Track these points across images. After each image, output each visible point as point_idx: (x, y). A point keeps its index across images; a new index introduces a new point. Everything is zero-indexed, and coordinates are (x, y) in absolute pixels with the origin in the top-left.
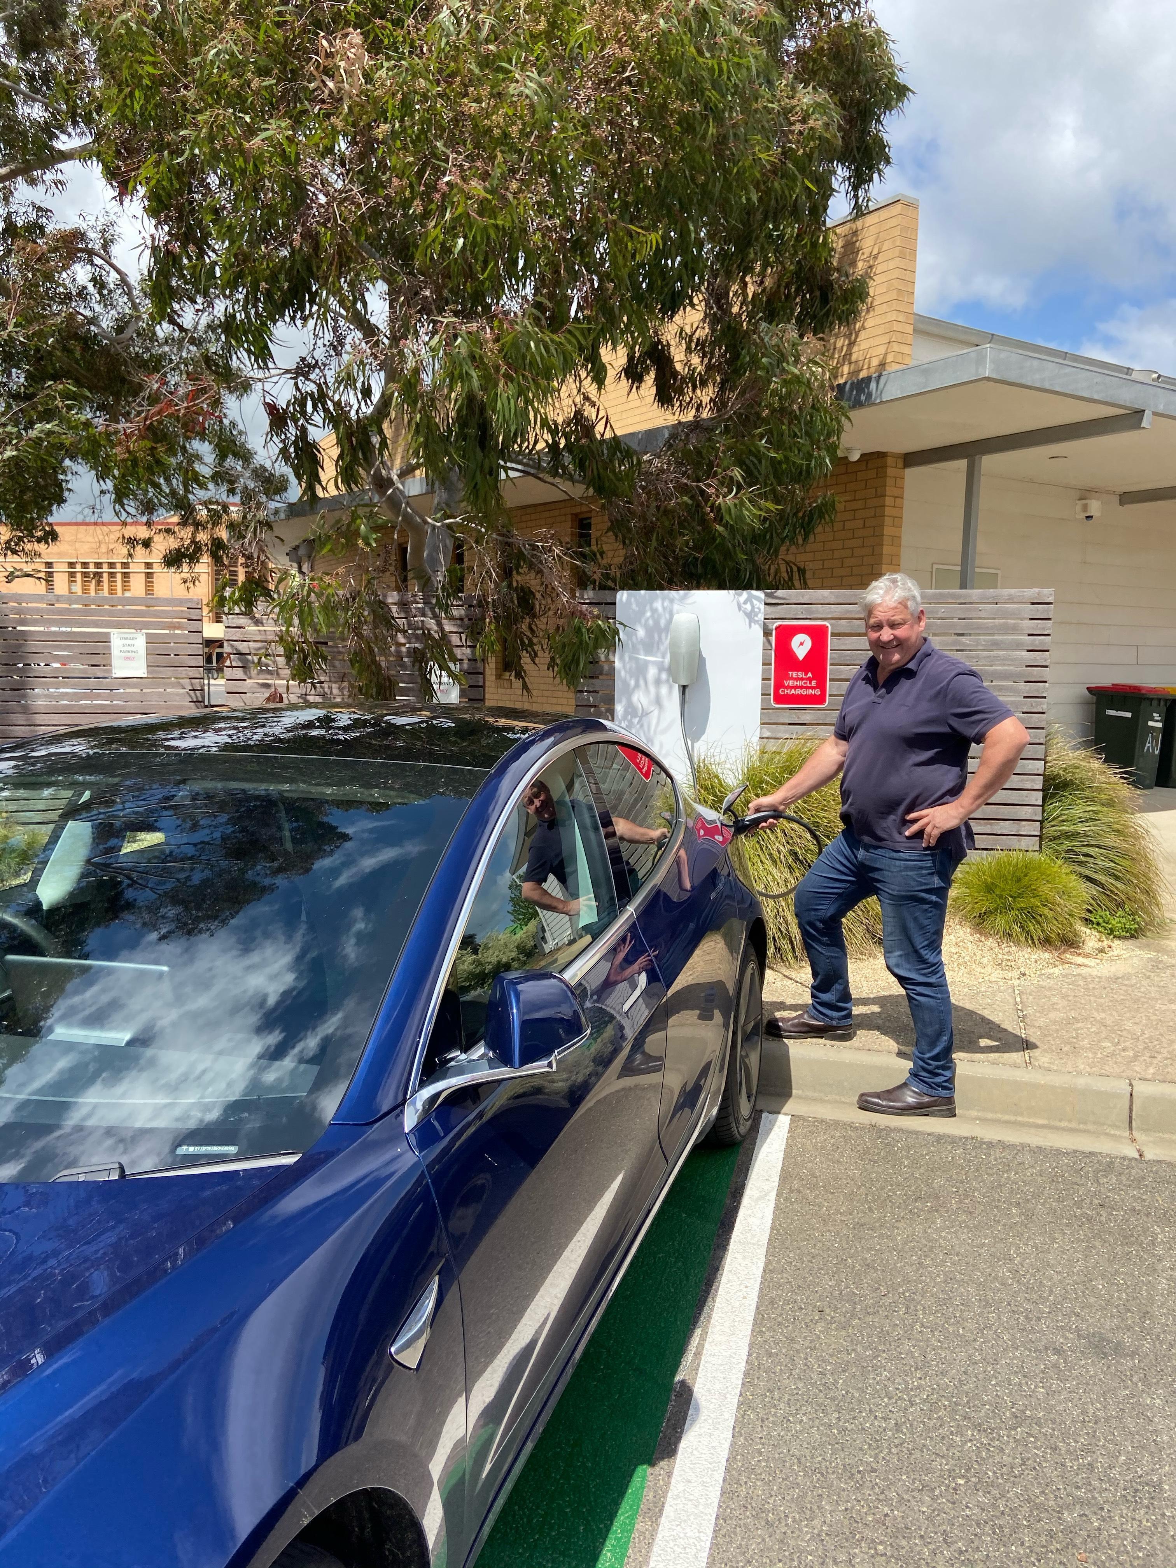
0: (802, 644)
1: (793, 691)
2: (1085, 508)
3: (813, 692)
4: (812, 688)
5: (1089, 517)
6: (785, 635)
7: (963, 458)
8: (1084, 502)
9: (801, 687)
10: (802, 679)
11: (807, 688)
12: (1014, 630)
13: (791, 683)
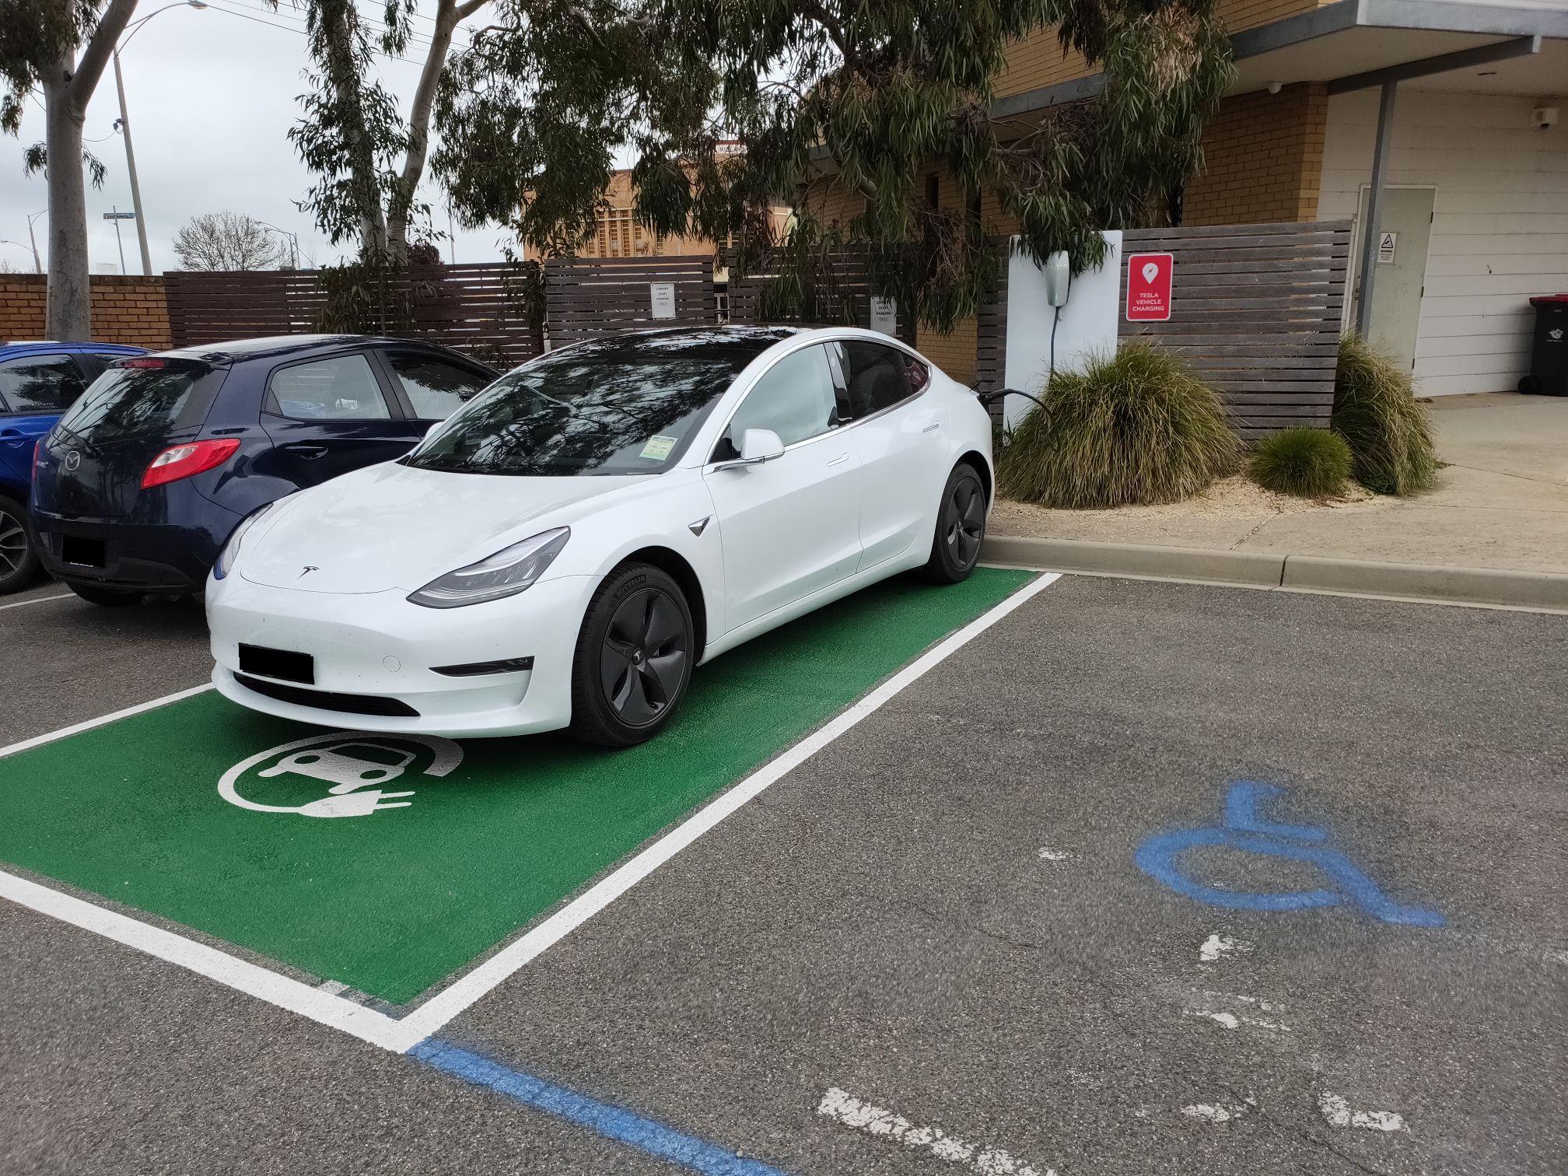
0: (1151, 271)
1: (1143, 309)
2: (1540, 116)
3: (1157, 308)
4: (1158, 305)
5: (1545, 126)
6: (1138, 265)
7: (1379, 84)
8: (1539, 110)
9: (1149, 305)
10: (1150, 299)
11: (1155, 305)
12: (1319, 253)
13: (1141, 302)
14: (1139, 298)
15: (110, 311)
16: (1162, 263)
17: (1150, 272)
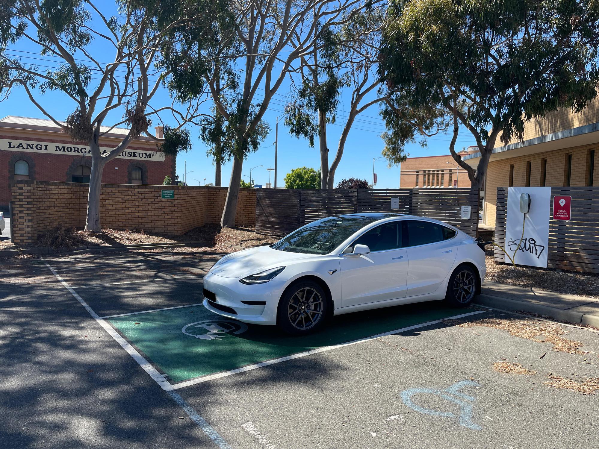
3: (565, 216)
6: (557, 199)
14: (558, 212)
15: (245, 198)
16: (567, 200)
17: (562, 203)
